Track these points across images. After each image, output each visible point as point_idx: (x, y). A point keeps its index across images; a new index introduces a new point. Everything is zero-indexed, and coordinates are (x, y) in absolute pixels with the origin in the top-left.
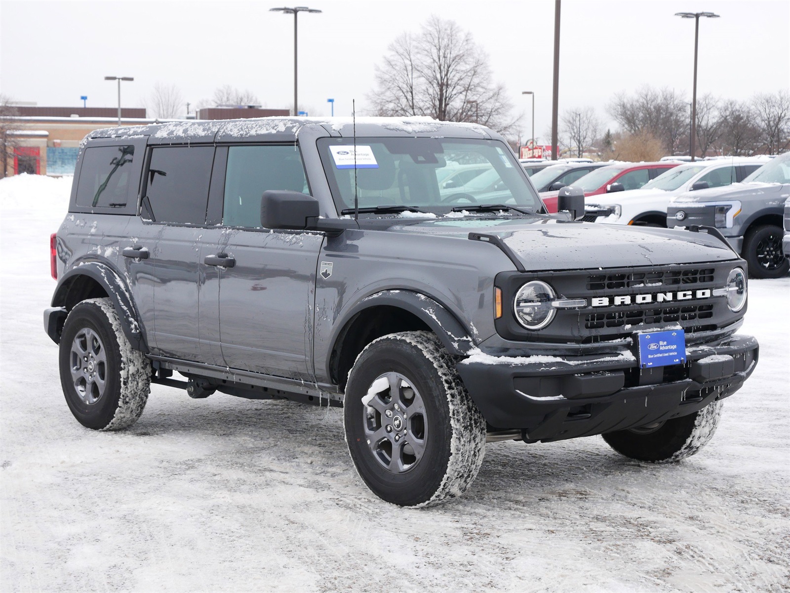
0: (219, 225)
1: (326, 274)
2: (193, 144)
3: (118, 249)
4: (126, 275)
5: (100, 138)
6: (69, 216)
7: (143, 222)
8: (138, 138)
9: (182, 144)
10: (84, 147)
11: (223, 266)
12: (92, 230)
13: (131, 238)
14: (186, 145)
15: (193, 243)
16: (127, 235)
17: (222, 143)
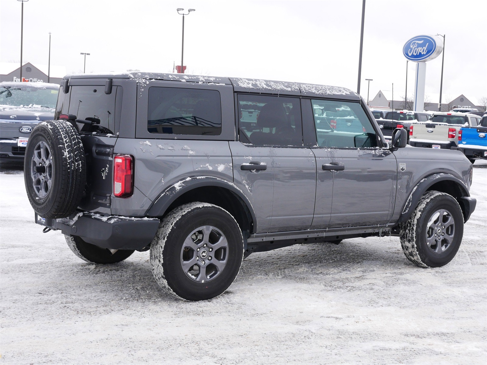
0: (315, 146)
1: (403, 169)
2: (281, 95)
3: (231, 164)
4: (245, 182)
5: (163, 80)
6: (141, 142)
7: (245, 145)
8: (220, 85)
9: (272, 94)
10: (146, 85)
11: (335, 170)
12: (191, 152)
13: (244, 156)
14: (276, 95)
15: (307, 158)
16: (238, 155)
17: (307, 96)
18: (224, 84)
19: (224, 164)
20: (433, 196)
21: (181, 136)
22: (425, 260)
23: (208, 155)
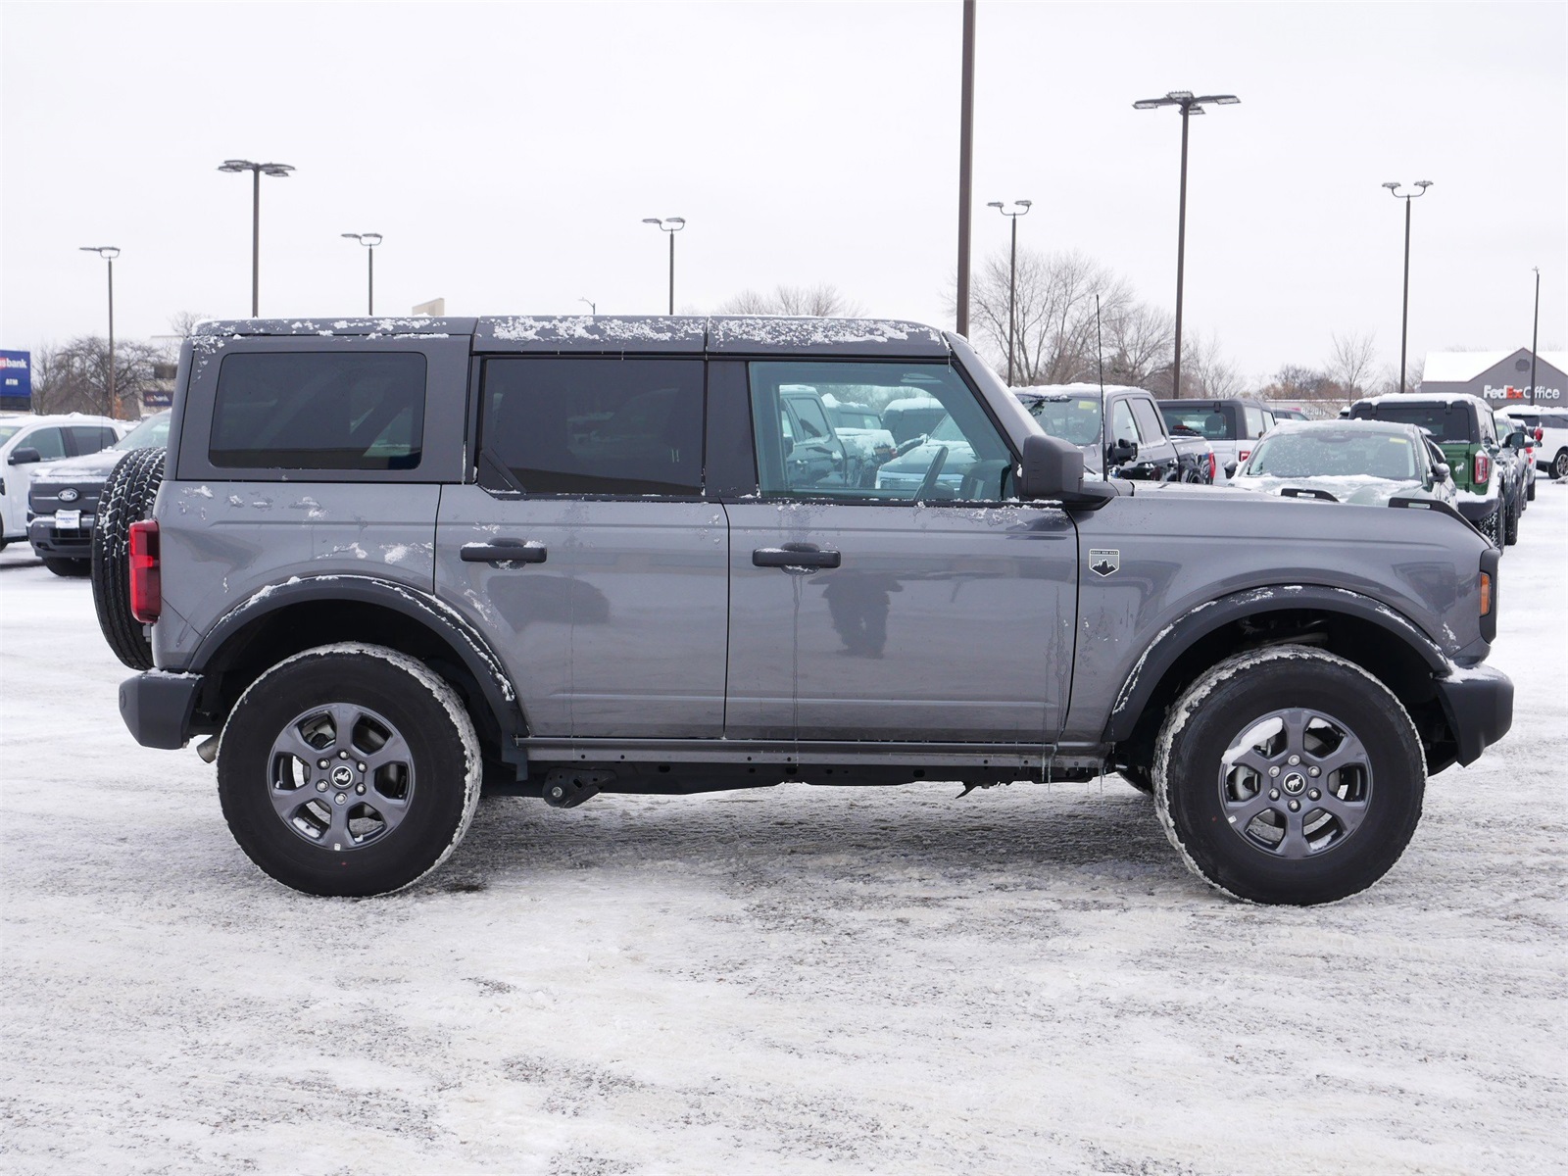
0: (749, 496)
1: (1106, 568)
2: (631, 355)
3: (430, 546)
4: (471, 594)
5: (269, 335)
6: (187, 488)
7: (491, 494)
8: (435, 339)
9: (599, 353)
10: (214, 351)
11: (804, 567)
12: (313, 514)
13: (474, 524)
14: (613, 355)
15: (698, 530)
16: (458, 520)
17: (729, 354)
18: (445, 336)
19: (405, 543)
20: (1252, 662)
21: (300, 473)
22: (1216, 871)
23: (362, 519)
